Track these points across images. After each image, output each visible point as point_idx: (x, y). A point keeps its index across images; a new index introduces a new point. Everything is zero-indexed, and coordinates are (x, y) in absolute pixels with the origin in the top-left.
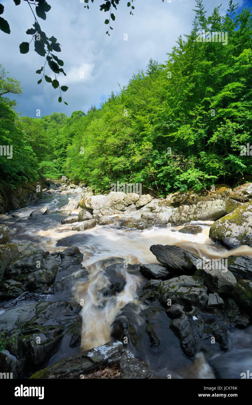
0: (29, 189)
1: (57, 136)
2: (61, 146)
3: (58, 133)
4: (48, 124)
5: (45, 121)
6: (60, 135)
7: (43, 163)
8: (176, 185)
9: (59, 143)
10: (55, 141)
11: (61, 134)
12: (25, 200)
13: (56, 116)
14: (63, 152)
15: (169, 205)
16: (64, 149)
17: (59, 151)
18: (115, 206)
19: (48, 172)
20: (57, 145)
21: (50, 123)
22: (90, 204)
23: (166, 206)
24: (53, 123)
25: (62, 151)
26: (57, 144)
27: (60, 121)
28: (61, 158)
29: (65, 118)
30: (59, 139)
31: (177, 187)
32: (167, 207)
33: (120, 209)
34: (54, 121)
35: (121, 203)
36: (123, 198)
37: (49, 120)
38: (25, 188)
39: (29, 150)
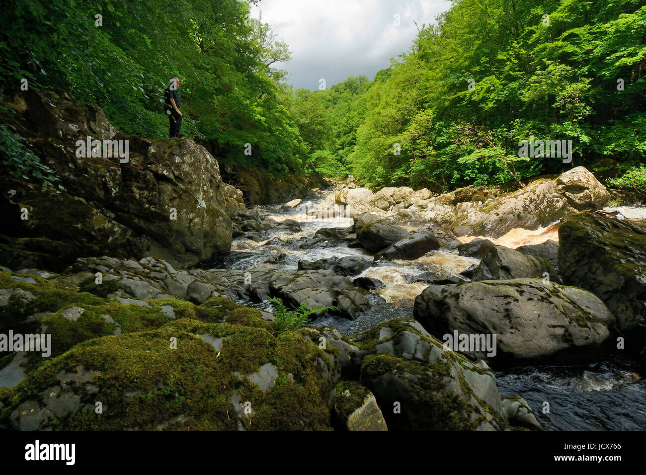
0: (291, 183)
1: (347, 115)
2: (352, 129)
3: (349, 109)
4: (340, 96)
5: (336, 92)
6: (352, 112)
7: (317, 154)
8: (467, 175)
9: (349, 124)
10: (343, 122)
11: (354, 110)
12: (284, 195)
13: (352, 81)
14: (353, 139)
15: (448, 203)
16: (354, 133)
17: (347, 137)
18: (376, 203)
19: (323, 165)
20: (346, 128)
21: (343, 94)
22: (345, 198)
23: (443, 204)
24: (347, 94)
25: (351, 137)
26: (346, 126)
27: (358, 90)
28: (349, 148)
29: (365, 84)
30: (349, 118)
31: (470, 177)
32: (445, 206)
33: (381, 206)
34: (348, 90)
35: (384, 199)
36: (391, 194)
37: (342, 90)
38: (287, 181)
39: (294, 134)
